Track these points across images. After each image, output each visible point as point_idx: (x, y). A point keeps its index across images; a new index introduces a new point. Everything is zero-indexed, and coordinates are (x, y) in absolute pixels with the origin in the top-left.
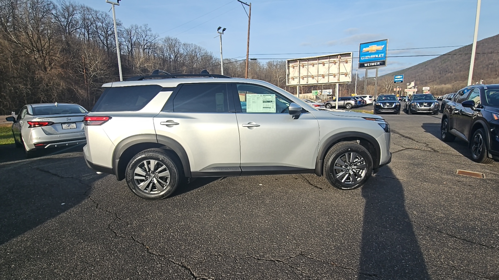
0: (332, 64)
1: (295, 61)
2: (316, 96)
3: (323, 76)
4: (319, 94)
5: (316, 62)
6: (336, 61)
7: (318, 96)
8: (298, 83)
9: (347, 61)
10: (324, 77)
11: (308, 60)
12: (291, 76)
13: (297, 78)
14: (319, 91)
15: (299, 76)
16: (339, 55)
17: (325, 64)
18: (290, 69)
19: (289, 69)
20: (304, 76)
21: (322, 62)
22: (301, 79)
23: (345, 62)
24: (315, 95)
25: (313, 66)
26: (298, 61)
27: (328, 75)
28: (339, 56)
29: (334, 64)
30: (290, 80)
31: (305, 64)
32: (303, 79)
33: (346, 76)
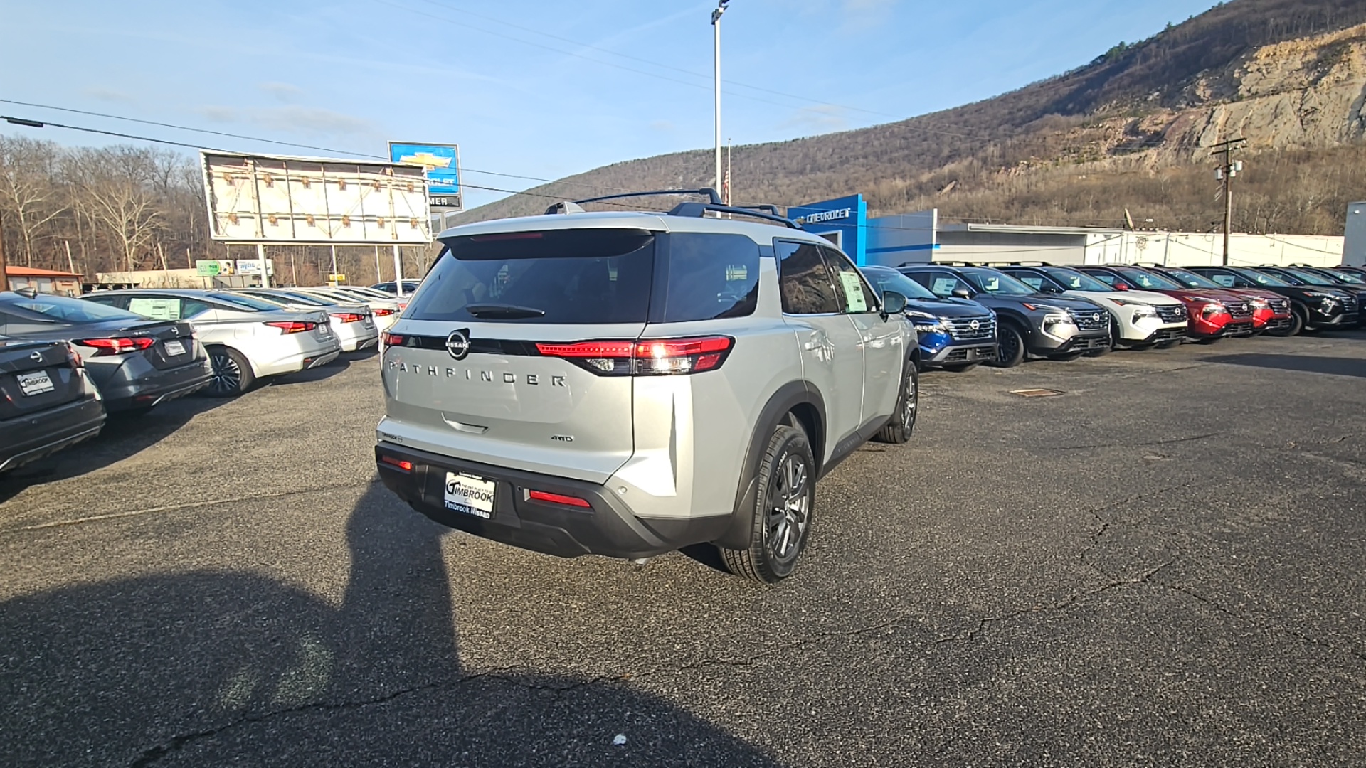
0: (369, 187)
1: (239, 160)
2: (214, 278)
3: (347, 222)
4: (227, 273)
5: (318, 174)
6: (382, 182)
7: (220, 279)
8: (260, 234)
9: (413, 186)
10: (347, 224)
11: (290, 164)
12: (222, 208)
13: (253, 218)
14: (223, 263)
15: (257, 211)
16: (388, 166)
17: (347, 186)
18: (214, 185)
19: (211, 184)
20: (278, 213)
21: (335, 177)
22: (266, 223)
23: (406, 188)
24: (209, 274)
25: (307, 185)
26: (246, 160)
27: (361, 219)
28: (388, 170)
29: (373, 189)
30: (221, 222)
31: (277, 174)
32: (274, 223)
33: (414, 226)
